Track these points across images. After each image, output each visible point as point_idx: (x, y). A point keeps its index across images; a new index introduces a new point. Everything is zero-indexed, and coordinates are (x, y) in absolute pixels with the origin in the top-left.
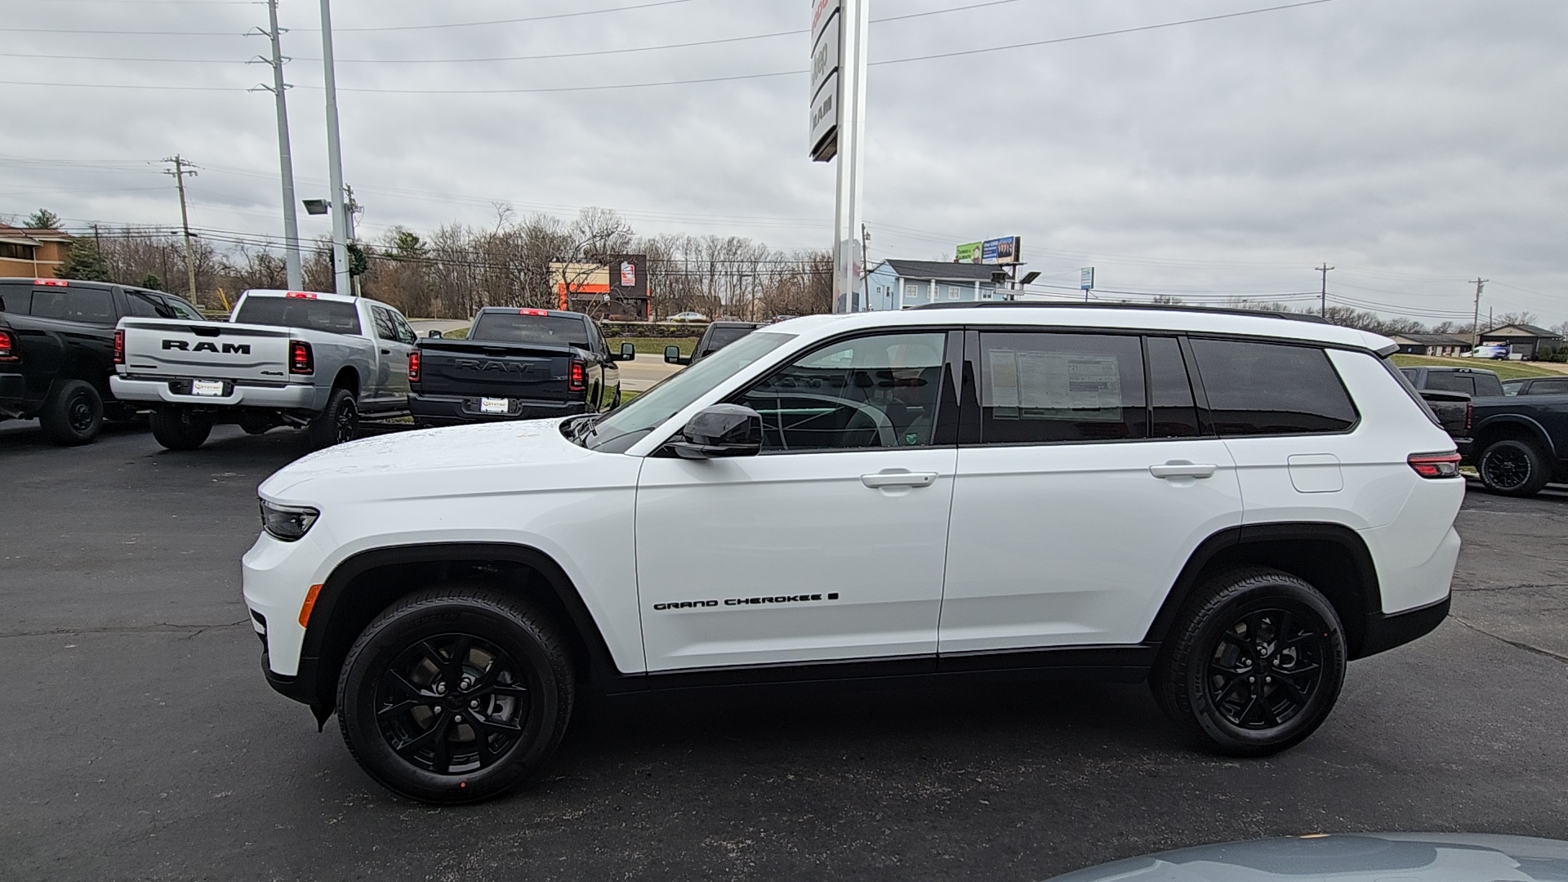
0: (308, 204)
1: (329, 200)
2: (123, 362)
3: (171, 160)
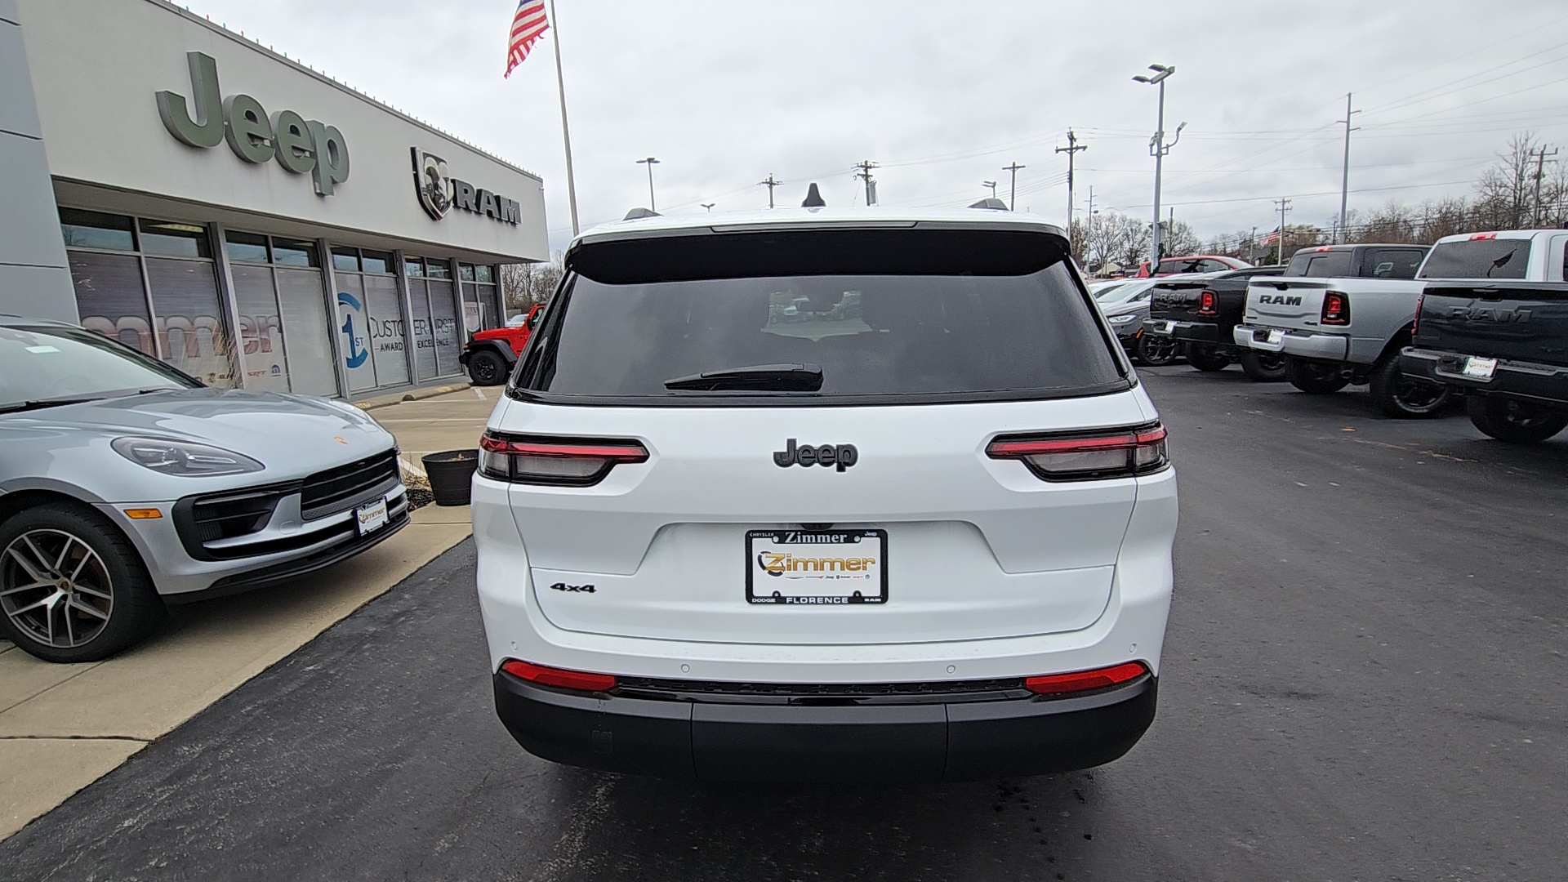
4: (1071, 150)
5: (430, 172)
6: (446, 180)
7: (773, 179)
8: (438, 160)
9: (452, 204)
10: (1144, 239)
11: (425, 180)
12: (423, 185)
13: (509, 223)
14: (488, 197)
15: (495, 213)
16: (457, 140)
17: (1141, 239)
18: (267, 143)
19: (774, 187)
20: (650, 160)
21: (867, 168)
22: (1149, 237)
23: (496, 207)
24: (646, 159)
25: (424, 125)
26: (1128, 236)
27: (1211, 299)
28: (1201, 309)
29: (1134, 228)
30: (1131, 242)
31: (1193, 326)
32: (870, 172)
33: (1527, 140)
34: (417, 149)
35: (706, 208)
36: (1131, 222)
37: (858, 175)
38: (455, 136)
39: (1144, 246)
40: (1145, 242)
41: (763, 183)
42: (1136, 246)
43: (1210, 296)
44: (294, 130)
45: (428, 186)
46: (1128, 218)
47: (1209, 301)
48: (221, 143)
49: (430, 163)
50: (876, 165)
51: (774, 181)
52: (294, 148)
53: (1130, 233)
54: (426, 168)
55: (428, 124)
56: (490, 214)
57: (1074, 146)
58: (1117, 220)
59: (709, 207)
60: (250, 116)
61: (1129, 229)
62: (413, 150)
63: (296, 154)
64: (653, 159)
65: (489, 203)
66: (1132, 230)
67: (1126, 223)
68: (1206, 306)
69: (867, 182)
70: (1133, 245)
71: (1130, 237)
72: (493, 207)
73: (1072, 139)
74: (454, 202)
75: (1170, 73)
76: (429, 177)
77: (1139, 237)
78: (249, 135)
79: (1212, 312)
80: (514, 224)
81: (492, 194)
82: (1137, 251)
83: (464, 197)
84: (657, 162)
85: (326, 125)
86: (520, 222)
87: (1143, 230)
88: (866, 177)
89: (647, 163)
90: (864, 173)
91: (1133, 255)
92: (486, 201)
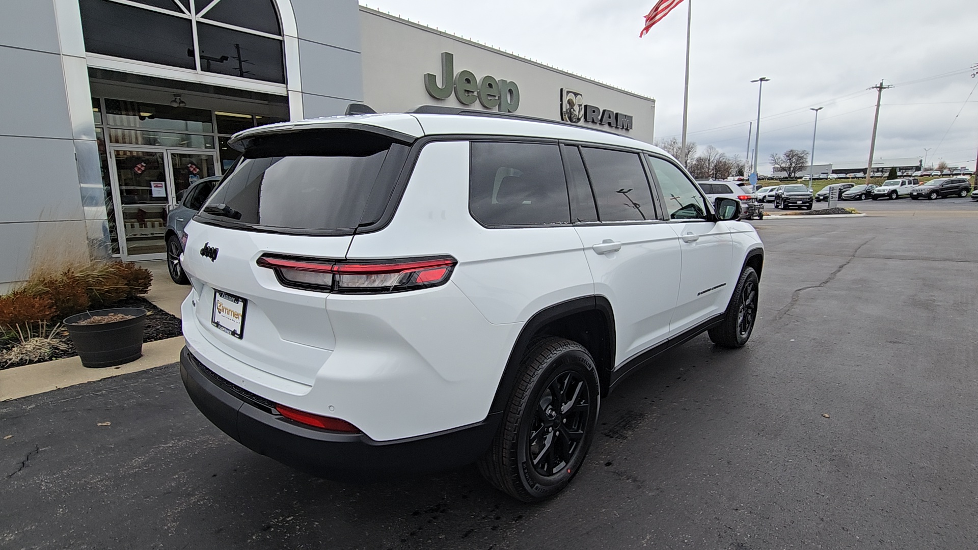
5: (570, 103)
6: (580, 105)
7: (883, 84)
8: (576, 94)
9: (582, 119)
11: (566, 107)
12: (564, 110)
13: (624, 130)
14: (610, 114)
15: (613, 124)
16: (594, 81)
18: (476, 94)
19: (883, 91)
20: (762, 80)
23: (615, 120)
24: (758, 79)
25: (572, 74)
34: (564, 89)
35: (815, 111)
38: (592, 79)
41: (873, 88)
44: (490, 85)
45: (567, 110)
48: (452, 95)
49: (571, 96)
51: (884, 85)
52: (488, 95)
54: (568, 99)
55: (575, 74)
56: (609, 124)
59: (817, 110)
60: (468, 81)
62: (562, 90)
63: (489, 99)
64: (764, 78)
65: (610, 117)
72: (612, 121)
74: (584, 118)
76: (568, 105)
78: (465, 90)
80: (627, 129)
81: (613, 112)
83: (592, 115)
84: (767, 80)
85: (508, 81)
86: (631, 128)
89: (759, 82)
92: (608, 116)
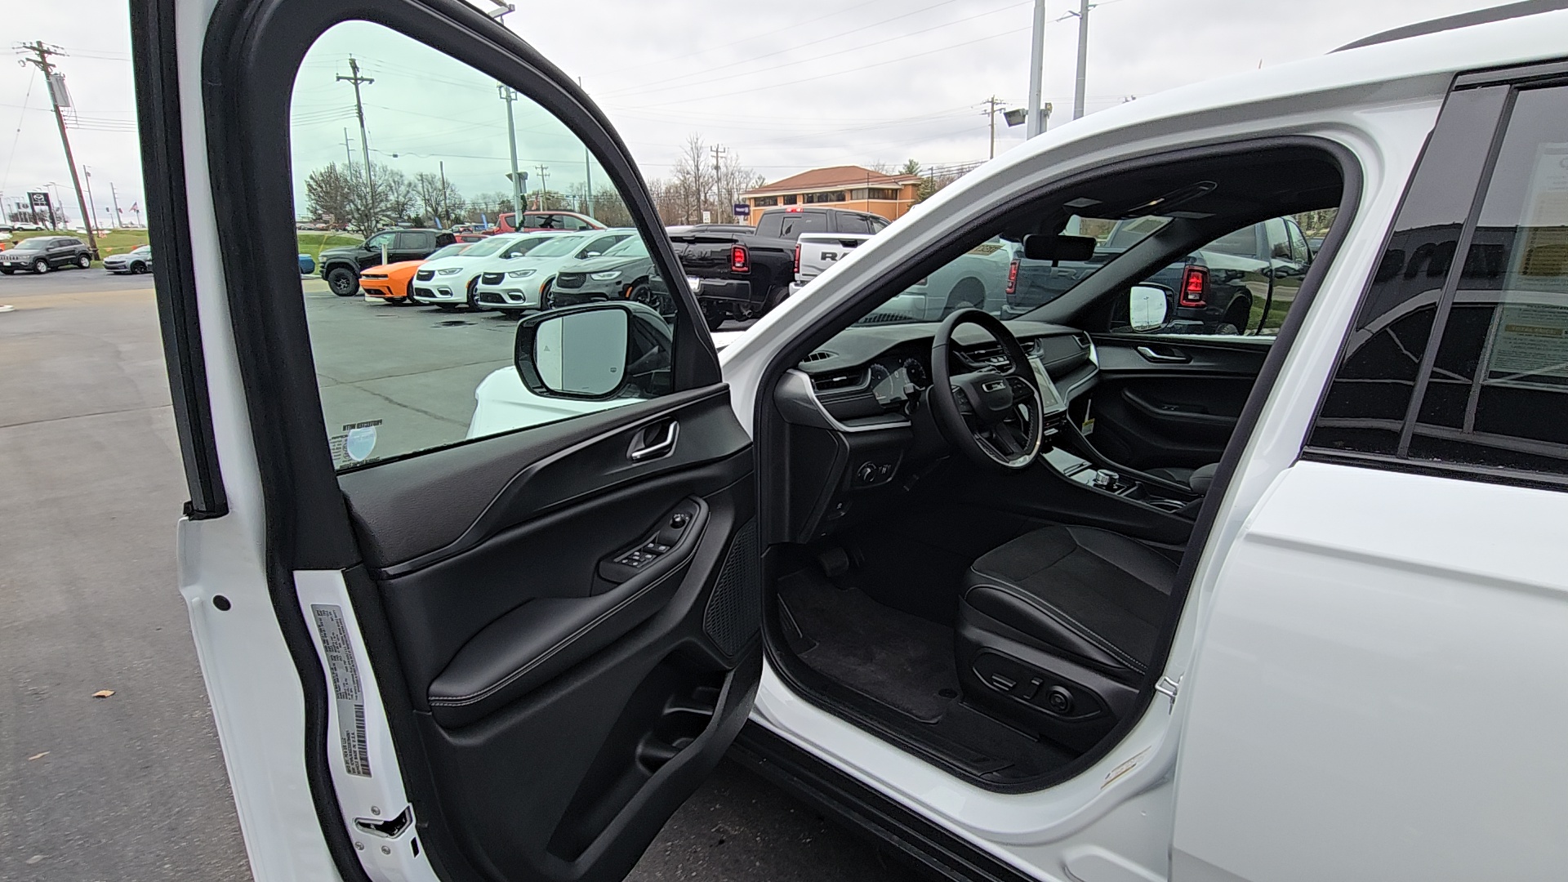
0: (1008, 115)
1: (1027, 108)
2: (798, 272)
3: (988, 102)
4: (356, 81)
10: (408, 192)
17: (405, 192)
21: (43, 53)
22: (413, 190)
26: (391, 187)
27: (743, 255)
28: (734, 265)
29: (396, 179)
30: (396, 195)
31: (728, 284)
32: (49, 59)
33: (697, 139)
36: (392, 173)
37: (28, 60)
39: (410, 199)
40: (409, 195)
42: (401, 199)
43: (742, 251)
46: (389, 168)
47: (740, 257)
50: (59, 51)
53: (393, 184)
57: (359, 76)
58: (377, 169)
61: (391, 179)
66: (394, 182)
67: (387, 173)
68: (739, 262)
69: (48, 74)
70: (398, 198)
71: (394, 188)
73: (355, 68)
75: (510, 11)
77: (403, 189)
79: (746, 269)
82: (404, 204)
87: (406, 182)
88: (45, 67)
90: (40, 59)
91: (400, 207)
